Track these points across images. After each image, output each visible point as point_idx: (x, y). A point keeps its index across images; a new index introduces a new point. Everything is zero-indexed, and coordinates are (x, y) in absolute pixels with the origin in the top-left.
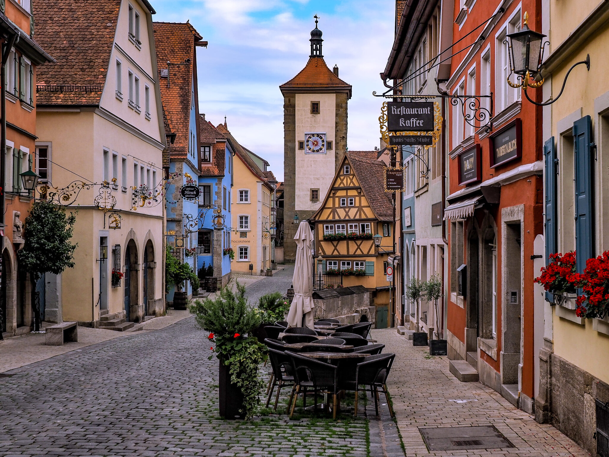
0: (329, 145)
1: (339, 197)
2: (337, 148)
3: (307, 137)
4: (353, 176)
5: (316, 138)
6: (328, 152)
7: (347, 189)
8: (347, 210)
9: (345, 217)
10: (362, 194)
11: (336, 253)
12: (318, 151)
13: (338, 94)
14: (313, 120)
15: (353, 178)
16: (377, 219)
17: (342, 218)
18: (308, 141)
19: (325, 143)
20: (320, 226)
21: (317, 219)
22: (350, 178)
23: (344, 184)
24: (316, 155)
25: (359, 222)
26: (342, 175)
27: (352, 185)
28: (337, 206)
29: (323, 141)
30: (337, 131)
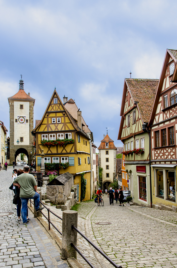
0: (27, 120)
1: (51, 117)
2: (30, 122)
3: (19, 118)
4: (60, 105)
5: (22, 118)
6: (27, 123)
7: (56, 112)
8: (56, 125)
9: (55, 129)
10: (66, 115)
11: (49, 152)
12: (23, 123)
13: (30, 102)
14: (21, 111)
15: (60, 106)
16: (77, 130)
17: (53, 130)
18: (19, 119)
19: (25, 120)
20: (39, 135)
21: (37, 131)
22: (58, 106)
23: (54, 109)
24: (22, 124)
25: (64, 132)
26: (52, 104)
27: (59, 110)
28: (50, 123)
29: (25, 119)
30: (30, 116)
